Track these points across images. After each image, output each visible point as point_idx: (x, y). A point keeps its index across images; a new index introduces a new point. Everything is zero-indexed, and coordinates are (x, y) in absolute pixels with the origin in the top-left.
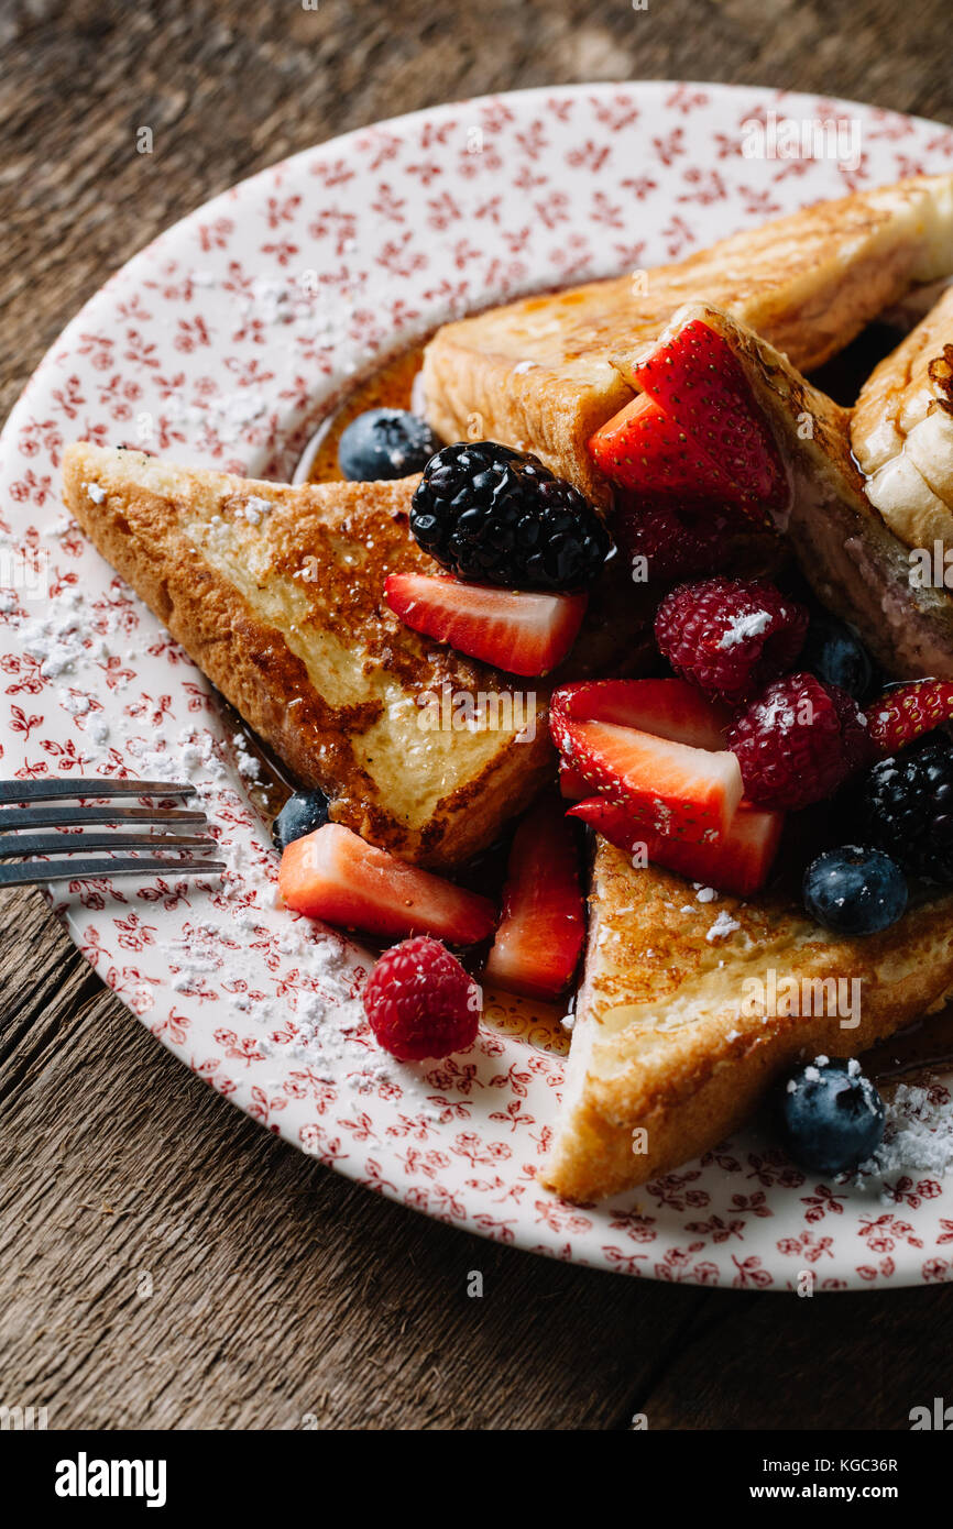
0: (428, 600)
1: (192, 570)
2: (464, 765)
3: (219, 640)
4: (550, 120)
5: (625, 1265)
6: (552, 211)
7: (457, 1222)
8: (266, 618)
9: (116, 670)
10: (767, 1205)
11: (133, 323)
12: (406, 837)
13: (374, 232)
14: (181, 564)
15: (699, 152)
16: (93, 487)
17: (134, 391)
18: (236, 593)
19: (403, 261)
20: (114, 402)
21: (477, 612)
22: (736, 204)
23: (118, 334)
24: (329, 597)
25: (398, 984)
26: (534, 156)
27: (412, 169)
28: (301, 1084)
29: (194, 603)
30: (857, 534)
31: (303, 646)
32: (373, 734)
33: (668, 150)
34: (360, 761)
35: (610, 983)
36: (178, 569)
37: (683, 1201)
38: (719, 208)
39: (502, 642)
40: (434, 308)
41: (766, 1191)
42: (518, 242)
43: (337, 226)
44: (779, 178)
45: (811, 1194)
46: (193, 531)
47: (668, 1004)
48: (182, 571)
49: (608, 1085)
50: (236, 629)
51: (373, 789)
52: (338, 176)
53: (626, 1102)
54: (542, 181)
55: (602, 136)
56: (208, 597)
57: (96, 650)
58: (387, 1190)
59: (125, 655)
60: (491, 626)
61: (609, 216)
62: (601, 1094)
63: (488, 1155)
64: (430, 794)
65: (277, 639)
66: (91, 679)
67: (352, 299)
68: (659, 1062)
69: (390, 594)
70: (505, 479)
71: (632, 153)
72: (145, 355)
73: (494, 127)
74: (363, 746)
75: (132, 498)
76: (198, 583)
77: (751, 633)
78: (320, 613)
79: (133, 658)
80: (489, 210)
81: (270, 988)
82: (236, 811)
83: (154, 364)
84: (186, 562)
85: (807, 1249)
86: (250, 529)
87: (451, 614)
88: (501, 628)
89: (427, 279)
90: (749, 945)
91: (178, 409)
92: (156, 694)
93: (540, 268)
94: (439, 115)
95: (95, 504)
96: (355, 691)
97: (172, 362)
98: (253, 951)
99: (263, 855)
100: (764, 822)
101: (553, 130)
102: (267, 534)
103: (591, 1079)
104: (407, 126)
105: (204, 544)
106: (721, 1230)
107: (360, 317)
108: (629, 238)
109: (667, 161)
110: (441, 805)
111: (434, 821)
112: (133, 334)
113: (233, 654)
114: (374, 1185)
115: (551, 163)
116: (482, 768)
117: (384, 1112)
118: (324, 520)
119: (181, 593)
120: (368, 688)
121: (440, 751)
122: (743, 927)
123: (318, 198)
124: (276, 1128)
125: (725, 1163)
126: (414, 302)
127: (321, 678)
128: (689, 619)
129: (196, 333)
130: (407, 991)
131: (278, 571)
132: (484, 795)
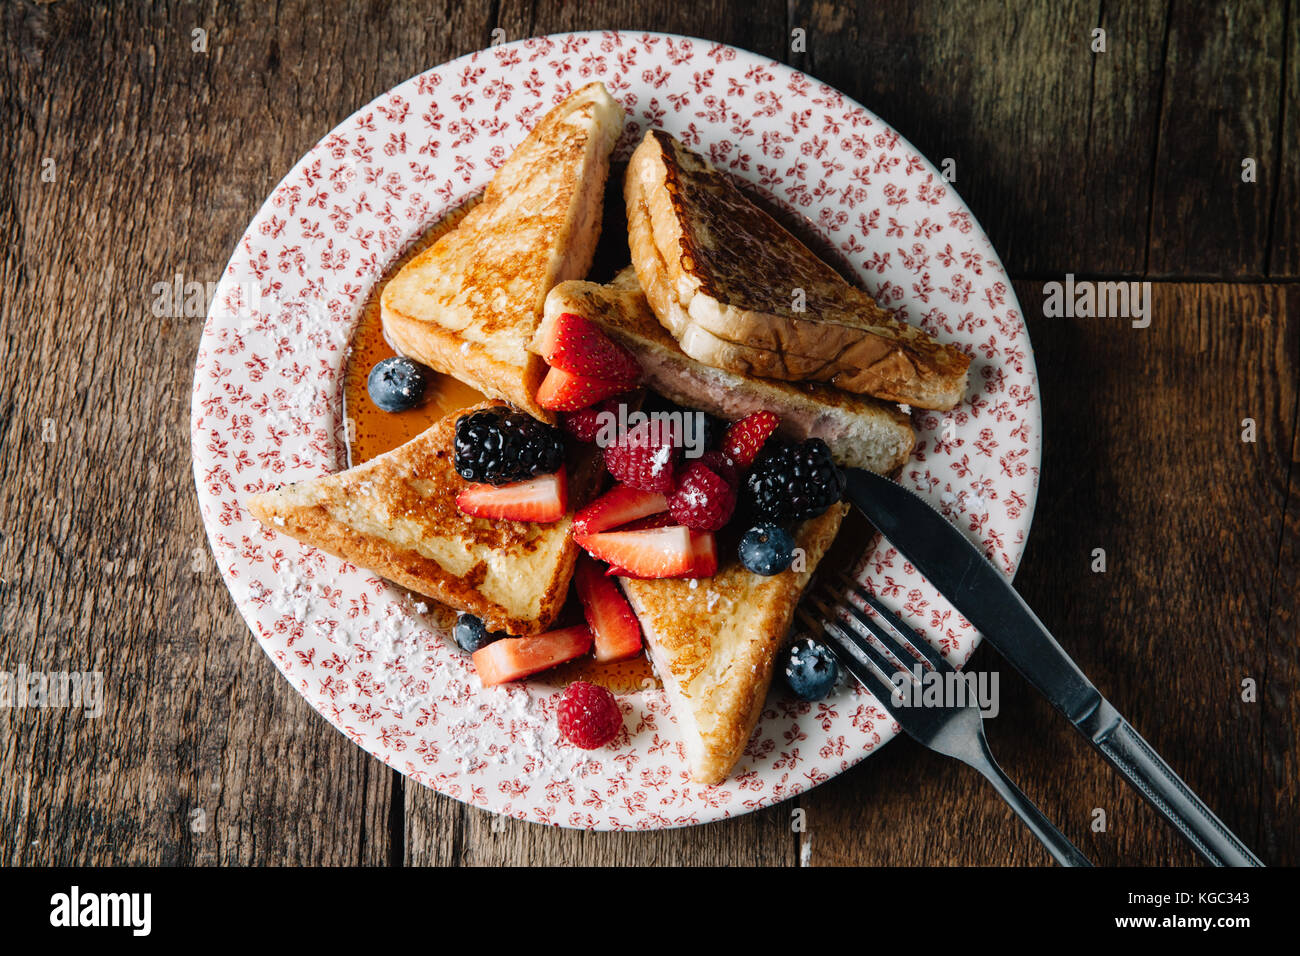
1: (353, 540)
4: (364, 132)
5: (757, 806)
6: (395, 189)
7: (668, 828)
8: (403, 545)
9: (331, 595)
10: (802, 730)
11: (224, 380)
12: (533, 626)
13: (312, 250)
14: (345, 537)
15: (451, 112)
16: (276, 518)
17: (247, 420)
18: (381, 540)
19: (336, 260)
20: (241, 433)
21: (514, 502)
22: (484, 132)
23: (220, 392)
24: (429, 518)
25: (578, 721)
26: (370, 161)
27: (312, 202)
28: (555, 791)
29: (362, 556)
31: (428, 550)
32: (488, 580)
33: (434, 120)
34: (489, 599)
35: (679, 666)
36: (344, 542)
37: (762, 751)
38: (477, 140)
39: (534, 511)
40: (367, 281)
41: (796, 721)
42: (387, 214)
43: (292, 258)
44: (498, 106)
45: (818, 712)
46: (341, 517)
47: (712, 661)
48: (347, 541)
49: (714, 735)
50: (392, 561)
51: (503, 610)
52: (276, 228)
53: (727, 740)
54: (380, 172)
55: (397, 128)
56: (368, 550)
57: (315, 588)
59: (330, 583)
60: (524, 506)
61: (426, 175)
62: (713, 741)
63: (661, 778)
64: (533, 598)
65: (415, 554)
66: (323, 609)
67: (323, 299)
68: (729, 705)
69: (462, 507)
70: (501, 437)
71: (417, 131)
72: (240, 396)
73: (340, 153)
74: (486, 589)
75: (299, 514)
76: (359, 544)
77: (665, 461)
78: (429, 529)
79: (335, 581)
80: (363, 205)
81: (505, 741)
82: (433, 642)
83: (247, 398)
84: (347, 535)
85: (835, 749)
86: (368, 498)
87: (499, 507)
88: (530, 506)
89: (353, 264)
90: (730, 603)
91: (275, 418)
92: (357, 597)
93: (408, 228)
94: (307, 160)
95: (281, 526)
96: (467, 562)
97: (256, 391)
98: (487, 722)
99: (460, 660)
101: (371, 140)
102: (378, 499)
103: (704, 735)
104: (295, 176)
105: (350, 521)
106: (791, 758)
107: (333, 306)
108: (441, 183)
109: (437, 126)
110: (542, 602)
111: (543, 612)
112: (228, 387)
113: (395, 572)
114: (619, 830)
115: (379, 159)
116: (553, 574)
117: (599, 782)
118: (403, 475)
120: (473, 557)
121: (527, 575)
122: (722, 594)
123: (274, 247)
124: (557, 825)
125: (769, 715)
126: (354, 281)
127: (447, 564)
128: (628, 466)
129: (257, 365)
130: (584, 723)
131: (396, 516)
132: (560, 589)
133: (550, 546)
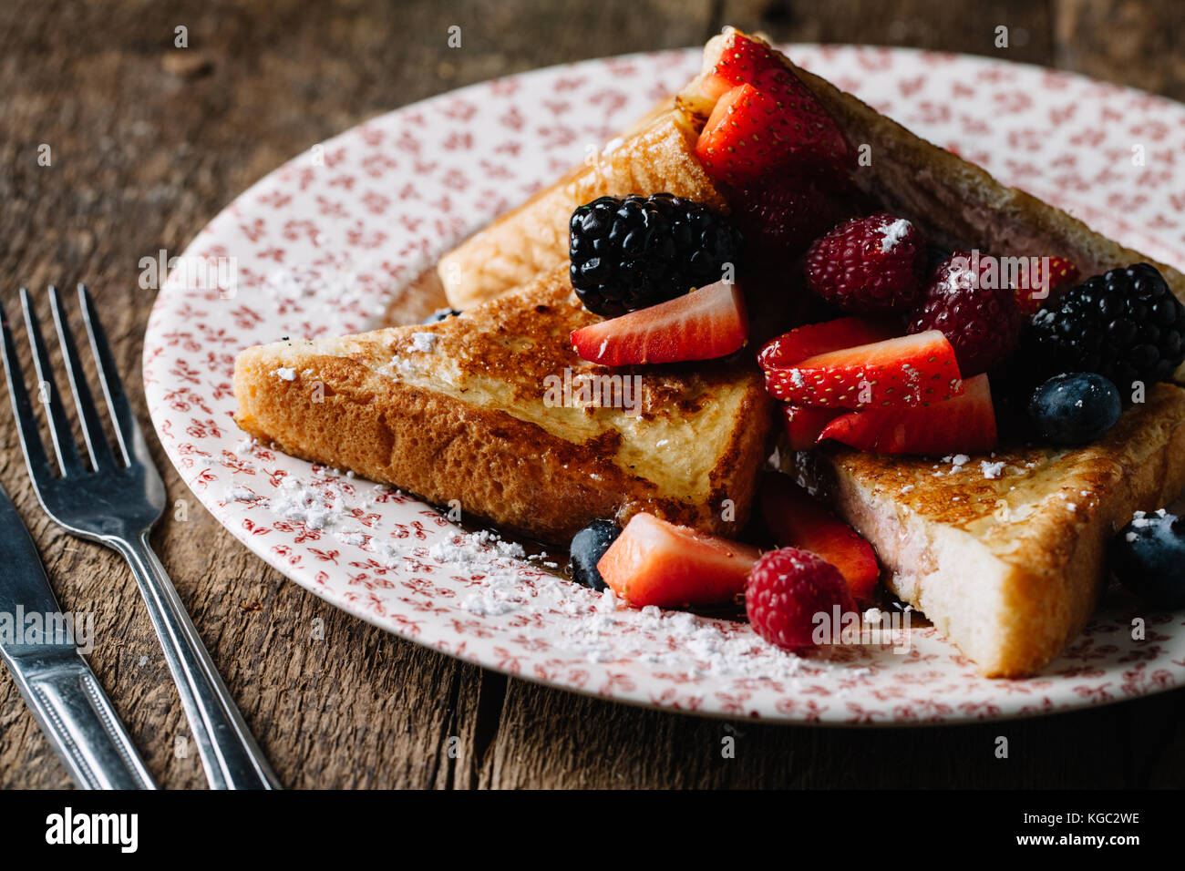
0: (617, 334)
1: (404, 393)
2: (713, 443)
3: (454, 436)
4: (413, 128)
5: (1098, 696)
6: (456, 181)
7: (947, 716)
9: (364, 516)
10: (1162, 634)
11: (196, 320)
12: (697, 513)
13: (333, 228)
14: (391, 393)
15: (539, 117)
16: (281, 370)
18: (448, 398)
19: (368, 239)
21: (665, 322)
23: (190, 328)
24: (525, 375)
25: (783, 578)
26: (417, 152)
27: (333, 183)
29: (418, 418)
30: (922, 167)
31: (527, 415)
32: (624, 451)
34: (627, 471)
36: (390, 398)
39: (698, 334)
40: (414, 260)
42: (445, 205)
43: (303, 230)
46: (383, 370)
48: (394, 398)
49: (1016, 554)
50: (466, 418)
51: (651, 486)
52: (281, 200)
54: (434, 165)
55: (458, 127)
56: (428, 407)
58: (876, 718)
59: (363, 507)
60: (682, 327)
62: (1015, 560)
64: (698, 475)
65: (504, 415)
67: (349, 270)
69: (579, 347)
72: (220, 337)
73: (374, 143)
74: (621, 460)
75: (319, 366)
76: (414, 400)
77: (901, 235)
78: (525, 388)
79: (369, 507)
80: (408, 193)
82: (532, 570)
83: (232, 340)
84: (395, 390)
86: (428, 357)
87: (642, 335)
89: (395, 244)
90: (1021, 472)
92: (406, 523)
95: (289, 382)
96: (588, 430)
97: (244, 336)
100: (983, 379)
101: (420, 133)
102: (444, 354)
105: (399, 375)
107: (364, 279)
110: (713, 476)
111: (713, 491)
112: (202, 327)
113: (471, 442)
114: (863, 718)
116: (729, 439)
118: (482, 331)
119: (402, 416)
120: (597, 425)
121: (687, 442)
123: (275, 217)
124: (755, 714)
126: (396, 261)
127: (555, 430)
128: (843, 249)
129: (248, 316)
130: (793, 580)
131: (472, 373)
132: (742, 458)
133: (722, 404)
